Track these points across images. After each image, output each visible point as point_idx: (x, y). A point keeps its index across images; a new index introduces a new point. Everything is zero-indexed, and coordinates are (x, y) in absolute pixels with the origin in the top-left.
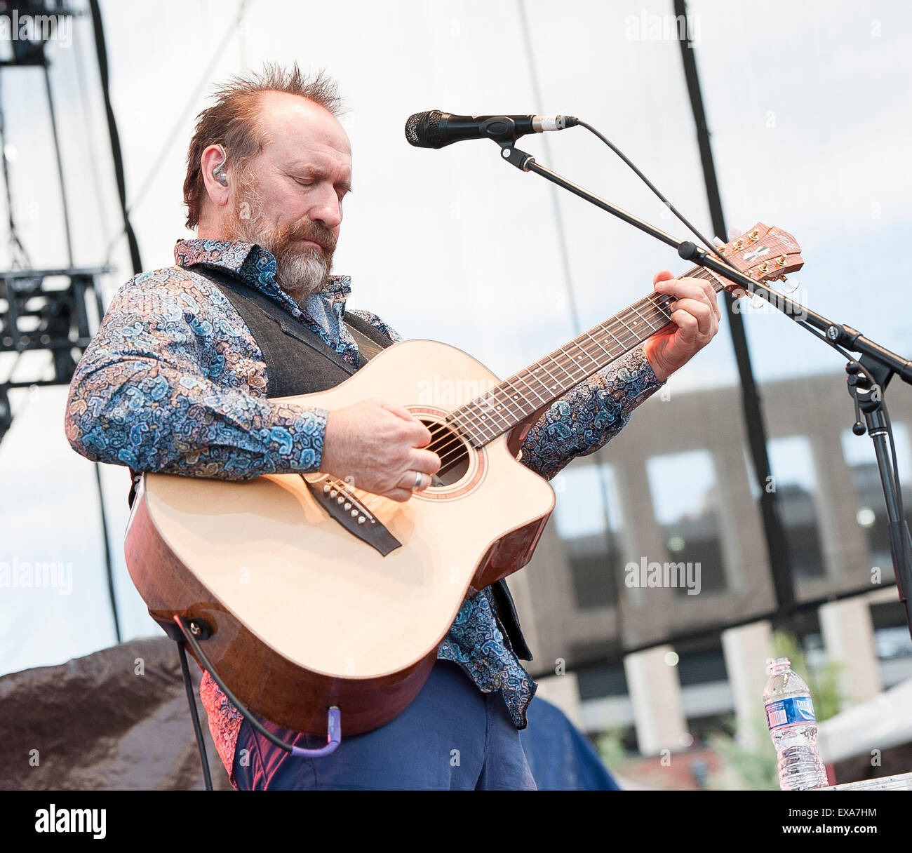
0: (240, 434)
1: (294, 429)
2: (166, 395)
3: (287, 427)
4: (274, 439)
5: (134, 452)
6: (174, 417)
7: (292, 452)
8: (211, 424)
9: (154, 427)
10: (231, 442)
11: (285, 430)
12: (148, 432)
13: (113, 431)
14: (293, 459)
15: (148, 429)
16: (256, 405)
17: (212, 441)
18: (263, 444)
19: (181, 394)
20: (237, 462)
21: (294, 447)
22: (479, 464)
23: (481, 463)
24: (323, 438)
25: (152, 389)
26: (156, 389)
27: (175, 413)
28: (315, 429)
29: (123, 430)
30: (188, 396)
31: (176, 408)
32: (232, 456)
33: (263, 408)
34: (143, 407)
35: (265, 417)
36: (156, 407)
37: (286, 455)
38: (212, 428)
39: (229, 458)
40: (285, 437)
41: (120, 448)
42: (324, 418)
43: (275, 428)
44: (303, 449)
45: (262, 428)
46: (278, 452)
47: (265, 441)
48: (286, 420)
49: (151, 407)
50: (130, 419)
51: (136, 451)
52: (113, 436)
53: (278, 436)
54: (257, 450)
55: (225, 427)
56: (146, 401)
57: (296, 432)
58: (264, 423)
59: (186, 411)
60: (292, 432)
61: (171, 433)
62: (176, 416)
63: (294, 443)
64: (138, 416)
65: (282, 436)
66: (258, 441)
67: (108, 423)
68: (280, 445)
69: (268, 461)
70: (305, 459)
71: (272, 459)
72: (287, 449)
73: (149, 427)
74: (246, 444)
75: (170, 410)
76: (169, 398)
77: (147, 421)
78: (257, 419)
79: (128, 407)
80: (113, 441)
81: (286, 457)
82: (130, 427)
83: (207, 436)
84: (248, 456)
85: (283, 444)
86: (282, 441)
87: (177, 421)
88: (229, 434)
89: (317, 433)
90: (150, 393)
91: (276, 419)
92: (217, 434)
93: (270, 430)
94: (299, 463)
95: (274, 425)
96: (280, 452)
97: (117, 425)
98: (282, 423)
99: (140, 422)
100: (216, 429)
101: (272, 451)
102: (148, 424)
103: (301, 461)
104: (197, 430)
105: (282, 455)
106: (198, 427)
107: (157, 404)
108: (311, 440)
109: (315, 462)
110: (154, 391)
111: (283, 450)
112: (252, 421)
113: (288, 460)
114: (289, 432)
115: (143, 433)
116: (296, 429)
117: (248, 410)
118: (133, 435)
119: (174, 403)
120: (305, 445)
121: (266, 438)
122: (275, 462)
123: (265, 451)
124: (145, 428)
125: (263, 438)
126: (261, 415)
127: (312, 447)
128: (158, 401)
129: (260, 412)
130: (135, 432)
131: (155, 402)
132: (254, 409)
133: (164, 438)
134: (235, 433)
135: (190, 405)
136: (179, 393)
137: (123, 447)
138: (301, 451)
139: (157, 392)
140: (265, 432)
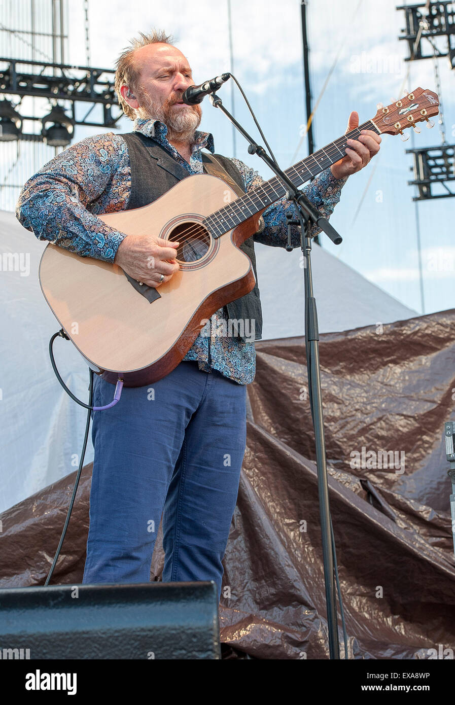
0: (82, 230)
3: (104, 235)
4: (97, 238)
5: (39, 221)
7: (103, 248)
8: (71, 220)
9: (51, 214)
10: (78, 232)
13: (34, 209)
14: (103, 251)
18: (92, 239)
19: (66, 201)
20: (78, 243)
21: (104, 246)
24: (119, 245)
25: (58, 196)
26: (60, 197)
28: (117, 240)
29: (37, 210)
31: (61, 207)
32: (77, 239)
37: (100, 248)
38: (71, 222)
39: (75, 240)
41: (33, 218)
42: (123, 237)
45: (94, 232)
46: (97, 245)
48: (106, 231)
50: (43, 206)
52: (32, 211)
53: (99, 238)
54: (88, 241)
55: (78, 224)
56: (52, 201)
57: (108, 239)
58: (95, 229)
60: (106, 238)
61: (54, 218)
63: (105, 243)
65: (101, 238)
66: (90, 237)
67: (33, 205)
68: (99, 242)
70: (108, 253)
71: (93, 248)
72: (101, 245)
73: (48, 214)
74: (84, 236)
78: (93, 226)
79: (45, 200)
80: (32, 214)
82: (41, 210)
83: (66, 224)
86: (100, 241)
88: (78, 228)
89: (117, 242)
90: (56, 198)
91: (101, 230)
93: (97, 234)
94: (104, 254)
95: (100, 232)
97: (36, 207)
98: (103, 232)
99: (46, 210)
100: (73, 223)
101: (94, 244)
102: (49, 211)
103: (106, 253)
104: (64, 219)
105: (98, 247)
107: (56, 204)
108: (113, 244)
109: (112, 256)
111: (99, 245)
112: (90, 227)
113: (100, 251)
115: (45, 215)
116: (108, 237)
117: (91, 221)
119: (62, 203)
120: (110, 246)
121: (94, 236)
122: (94, 250)
123: (91, 243)
125: (92, 236)
126: (96, 225)
127: (113, 248)
128: (58, 202)
130: (42, 213)
131: (56, 202)
133: (51, 219)
135: (67, 207)
137: (35, 218)
138: (108, 248)
140: (94, 234)
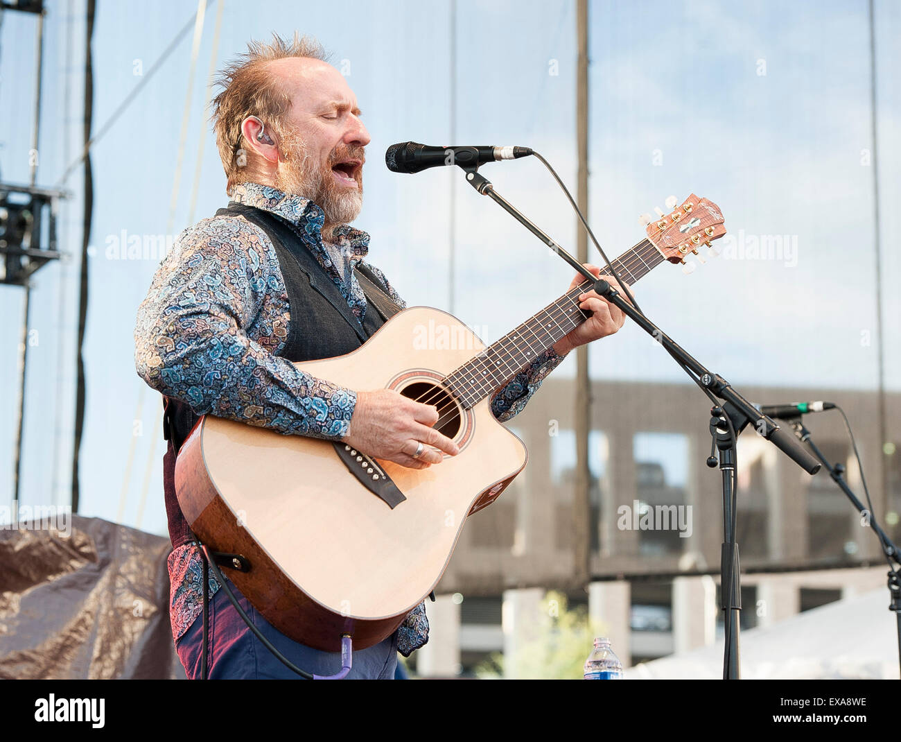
0: (289, 398)
1: (331, 402)
2: (240, 354)
3: (325, 399)
4: (314, 407)
5: (203, 391)
6: (242, 372)
7: (326, 421)
8: (269, 385)
9: (226, 377)
10: (283, 403)
11: (323, 402)
12: (219, 380)
13: (191, 372)
14: (325, 426)
15: (220, 377)
16: (304, 377)
17: (269, 399)
18: (305, 409)
19: (250, 355)
20: (282, 420)
21: (328, 416)
22: (468, 423)
23: (470, 423)
24: (352, 413)
25: (230, 344)
26: (234, 346)
27: (243, 370)
28: (347, 405)
29: (199, 373)
30: (256, 358)
31: (245, 366)
32: (279, 415)
33: (309, 381)
34: (220, 358)
35: (310, 387)
36: (231, 361)
37: (321, 422)
38: (269, 389)
39: (277, 416)
40: (323, 407)
41: (191, 385)
42: (356, 399)
43: (316, 398)
44: (335, 419)
45: (306, 396)
46: (315, 418)
47: (307, 407)
48: (325, 393)
49: (226, 360)
50: (208, 366)
51: (205, 390)
52: (189, 375)
53: (317, 405)
54: (300, 413)
55: (278, 390)
56: (223, 354)
57: (332, 405)
58: (309, 392)
59: (252, 370)
60: (329, 404)
61: (236, 386)
62: (244, 372)
63: (329, 413)
64: (215, 365)
65: (321, 406)
66: (301, 405)
67: (189, 364)
68: (318, 413)
69: (305, 424)
70: (335, 428)
71: (309, 423)
72: (322, 417)
73: (221, 376)
74: (293, 407)
75: (240, 367)
76: (242, 357)
77: (221, 371)
78: (303, 388)
79: (209, 355)
80: (188, 379)
81: (320, 424)
82: (206, 372)
83: (265, 394)
84: (292, 417)
85: (320, 413)
86: (319, 410)
87: (244, 376)
88: (281, 396)
89: (348, 408)
90: (228, 348)
91: (318, 391)
92: (273, 394)
93: (312, 399)
94: (329, 430)
95: (316, 395)
96: (317, 419)
97: (196, 368)
98: (322, 395)
99: (215, 370)
100: (272, 390)
101: (310, 417)
102: (221, 373)
103: (331, 429)
104: (259, 387)
105: (317, 421)
106: (260, 385)
107: (231, 359)
108: (343, 413)
109: (342, 432)
110: (232, 347)
111: (319, 418)
112: (299, 389)
113: (321, 427)
114: (326, 403)
115: (215, 379)
116: (333, 402)
117: (296, 380)
118: (206, 379)
119: (244, 360)
120: (337, 416)
121: (308, 404)
122: (310, 426)
123: (304, 415)
124: (218, 376)
125: (306, 404)
126: (307, 386)
127: (343, 420)
128: (233, 357)
129: (306, 383)
130: (209, 377)
131: (230, 356)
132: (302, 380)
134: (286, 396)
135: (257, 366)
136: (249, 353)
137: (195, 385)
138: (333, 420)
139: (234, 348)
140: (308, 400)
